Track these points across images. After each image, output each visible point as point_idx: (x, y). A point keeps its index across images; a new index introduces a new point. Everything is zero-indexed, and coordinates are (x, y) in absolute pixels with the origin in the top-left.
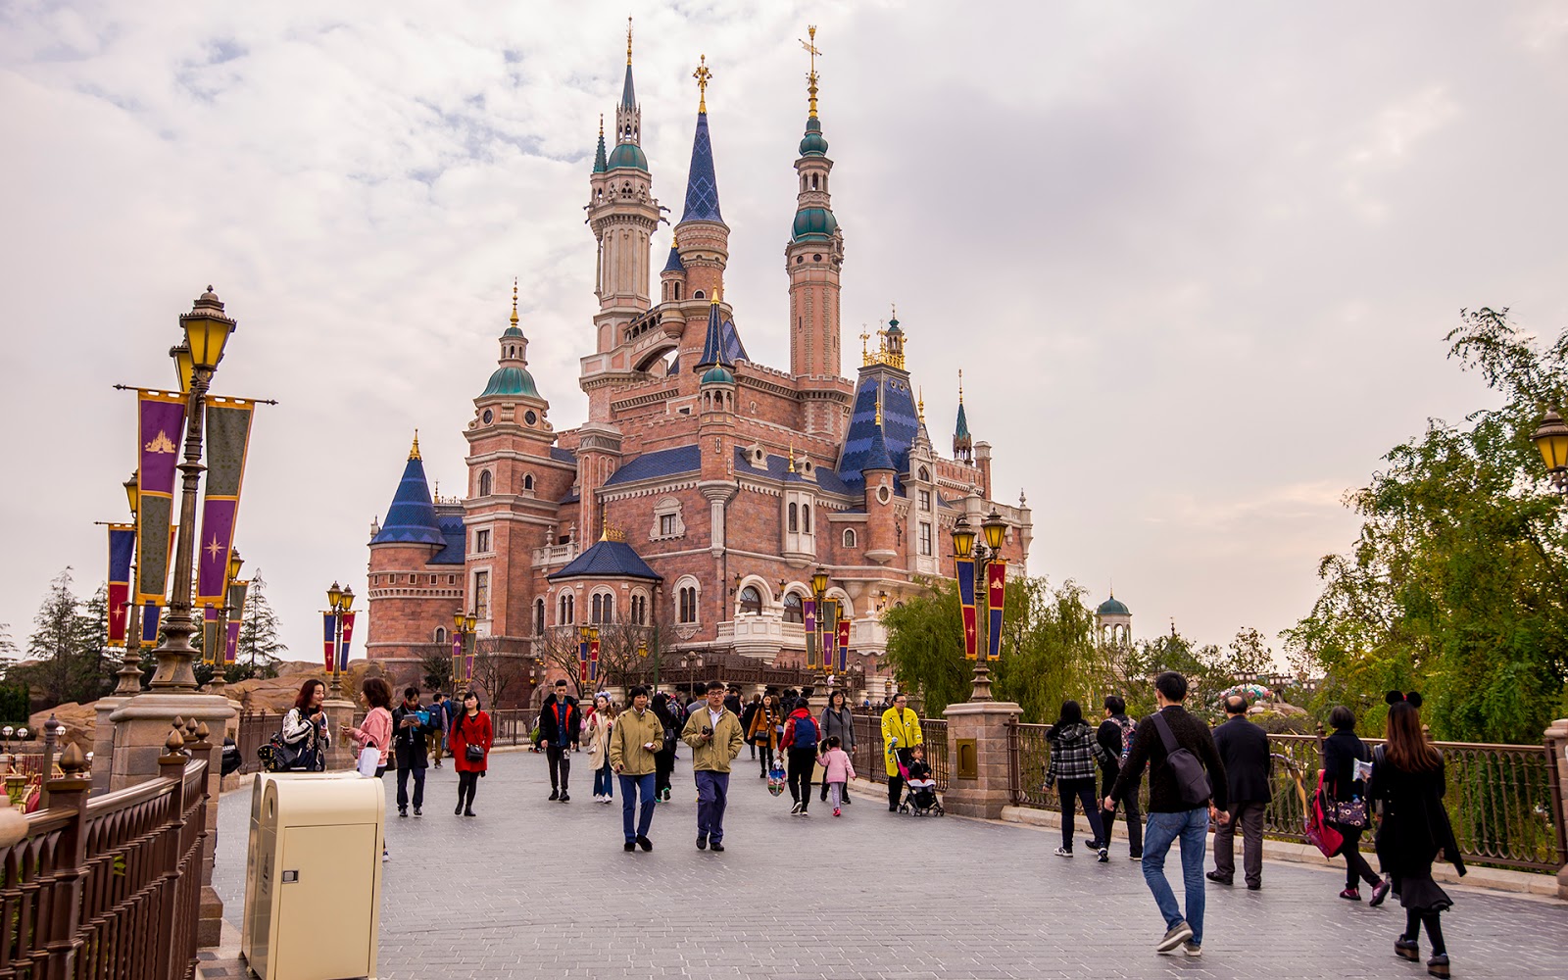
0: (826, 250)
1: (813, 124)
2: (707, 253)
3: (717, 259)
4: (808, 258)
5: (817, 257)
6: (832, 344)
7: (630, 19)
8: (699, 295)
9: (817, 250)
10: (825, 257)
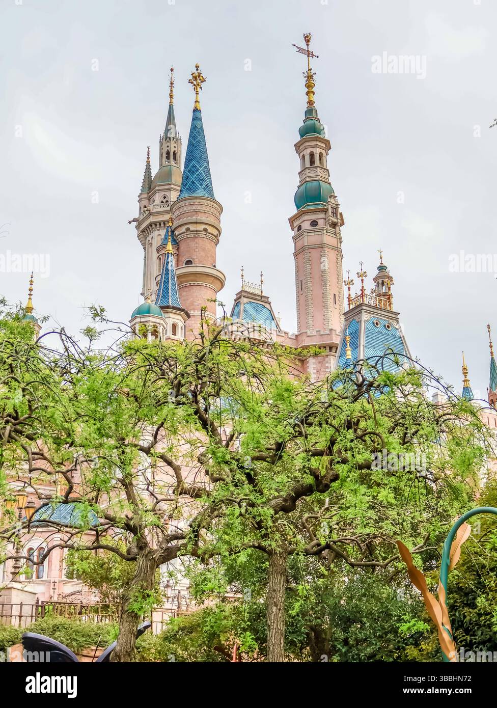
0: (322, 215)
1: (310, 112)
2: (195, 225)
3: (205, 230)
4: (306, 226)
5: (314, 223)
6: (332, 301)
7: (172, 70)
8: (189, 262)
9: (313, 217)
10: (321, 223)
